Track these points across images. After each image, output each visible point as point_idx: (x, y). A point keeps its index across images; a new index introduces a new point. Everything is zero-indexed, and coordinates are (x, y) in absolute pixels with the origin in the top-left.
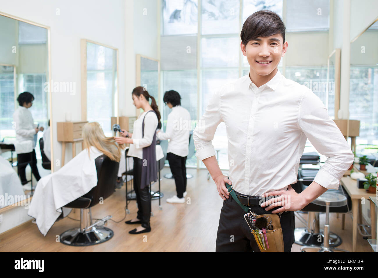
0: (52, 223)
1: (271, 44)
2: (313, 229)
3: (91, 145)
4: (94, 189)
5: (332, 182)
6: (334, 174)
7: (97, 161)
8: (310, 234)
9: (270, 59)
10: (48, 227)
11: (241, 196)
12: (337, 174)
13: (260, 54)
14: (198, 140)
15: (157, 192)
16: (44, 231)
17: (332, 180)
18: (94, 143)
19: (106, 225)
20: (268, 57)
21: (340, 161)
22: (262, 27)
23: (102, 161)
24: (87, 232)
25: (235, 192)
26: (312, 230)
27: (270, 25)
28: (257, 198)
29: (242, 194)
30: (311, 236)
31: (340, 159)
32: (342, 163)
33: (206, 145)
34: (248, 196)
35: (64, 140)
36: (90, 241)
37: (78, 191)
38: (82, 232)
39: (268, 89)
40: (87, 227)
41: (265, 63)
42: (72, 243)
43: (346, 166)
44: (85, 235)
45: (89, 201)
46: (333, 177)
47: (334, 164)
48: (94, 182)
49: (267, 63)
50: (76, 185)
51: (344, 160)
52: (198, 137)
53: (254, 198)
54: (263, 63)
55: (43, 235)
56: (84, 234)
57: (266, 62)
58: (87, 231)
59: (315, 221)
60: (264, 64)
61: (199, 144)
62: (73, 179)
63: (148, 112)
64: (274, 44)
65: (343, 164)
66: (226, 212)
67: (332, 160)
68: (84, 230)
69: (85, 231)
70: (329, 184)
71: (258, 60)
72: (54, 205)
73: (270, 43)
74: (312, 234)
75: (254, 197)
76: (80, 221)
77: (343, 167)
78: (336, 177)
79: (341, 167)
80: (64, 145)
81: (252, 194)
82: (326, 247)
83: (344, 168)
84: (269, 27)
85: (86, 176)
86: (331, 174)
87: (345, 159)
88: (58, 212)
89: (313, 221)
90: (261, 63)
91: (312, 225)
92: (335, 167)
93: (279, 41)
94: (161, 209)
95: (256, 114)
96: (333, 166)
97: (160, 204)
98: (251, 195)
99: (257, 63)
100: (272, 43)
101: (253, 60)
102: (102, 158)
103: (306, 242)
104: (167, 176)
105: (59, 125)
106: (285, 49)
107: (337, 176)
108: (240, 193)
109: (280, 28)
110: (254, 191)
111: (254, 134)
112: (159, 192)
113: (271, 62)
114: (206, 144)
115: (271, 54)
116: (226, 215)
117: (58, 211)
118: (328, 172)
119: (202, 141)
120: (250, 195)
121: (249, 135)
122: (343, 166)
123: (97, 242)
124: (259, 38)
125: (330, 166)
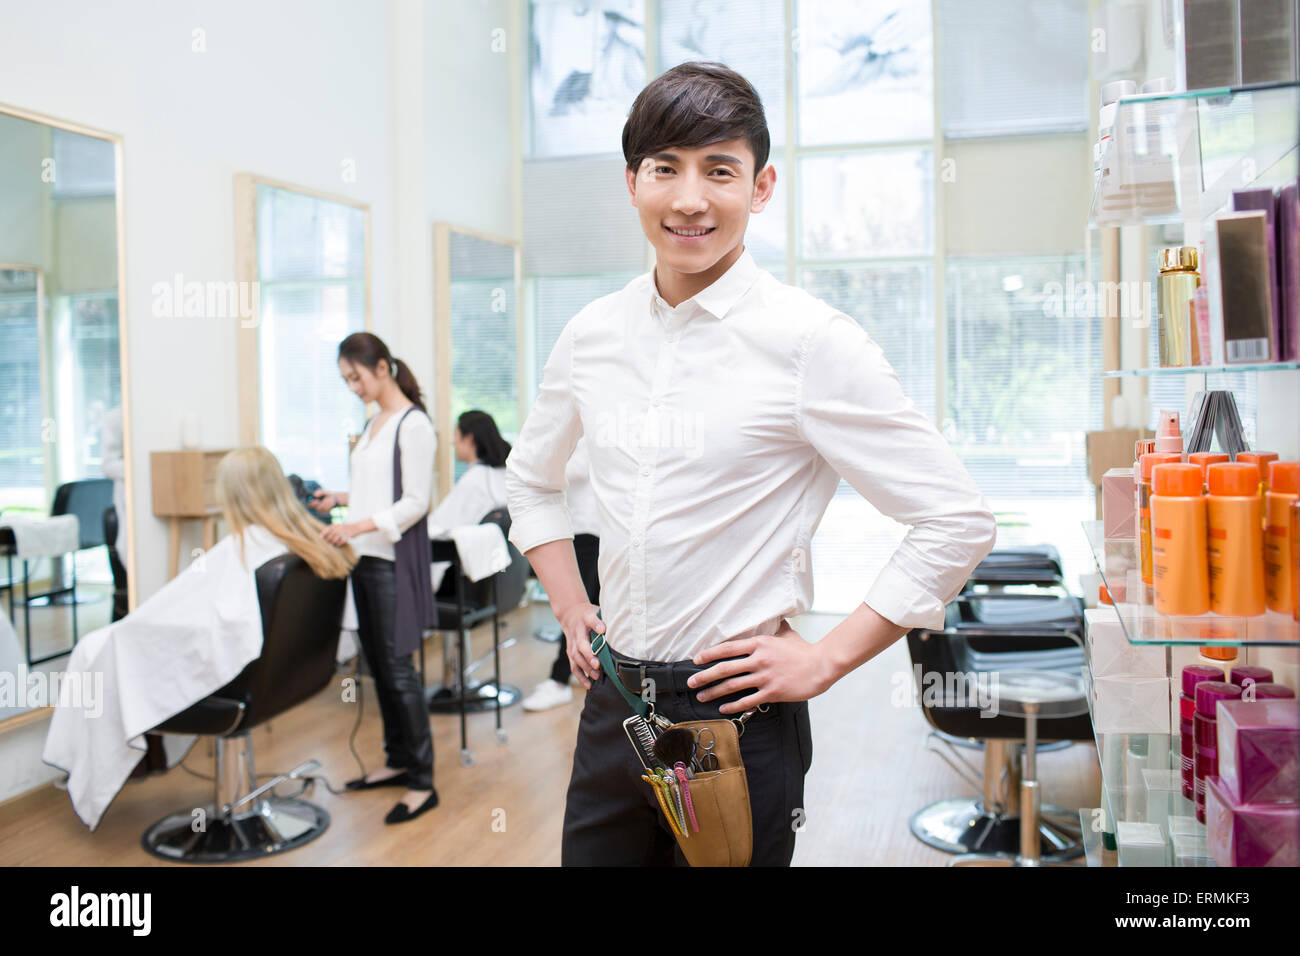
0: (116, 786)
1: (711, 174)
2: (999, 798)
3: (249, 521)
4: (251, 669)
5: (917, 604)
6: (924, 579)
7: (262, 577)
8: (992, 816)
9: (707, 223)
10: (104, 801)
11: (623, 665)
12: (934, 581)
13: (677, 205)
14: (515, 485)
15: (488, 683)
16: (90, 815)
17: (916, 598)
18: (256, 514)
19: (311, 793)
20: (699, 214)
21: (941, 536)
22: (681, 117)
23: (280, 575)
24: (239, 818)
25: (611, 651)
26: (998, 805)
27: (708, 111)
28: (668, 667)
29: (627, 658)
30: (995, 826)
31: (945, 532)
32: (948, 545)
33: (540, 503)
34: (643, 663)
35: (172, 511)
36: (246, 846)
37: (201, 676)
38: (221, 816)
39: (700, 313)
40: (238, 798)
41: (692, 233)
42: (187, 853)
43: (964, 554)
44: (230, 826)
45: (236, 709)
46: (920, 588)
47: (923, 547)
48: (252, 646)
49: (699, 232)
50: (194, 656)
51: (960, 533)
52: (516, 475)
53: (662, 669)
54: (685, 232)
55: (88, 826)
56: (226, 822)
57: (696, 230)
58: (240, 813)
59: (1006, 774)
60: (688, 236)
61: (518, 500)
62: (185, 635)
63: (408, 413)
64: (722, 172)
65: (956, 548)
66: (591, 722)
67: (923, 534)
68: (225, 809)
69: (229, 814)
70: (905, 612)
71: (670, 223)
72: (119, 724)
73: (710, 170)
74: (998, 816)
75: (661, 664)
76: (216, 779)
77: (957, 556)
78: (930, 589)
79: (948, 556)
80: (174, 528)
81: (656, 656)
82: (1029, 857)
83: (957, 560)
84: (704, 118)
85: (226, 625)
86: (915, 580)
87: (963, 530)
88: (133, 747)
89: (1000, 773)
90: (679, 232)
91: (998, 789)
92: (926, 556)
93: (740, 162)
94: (504, 740)
95: (668, 395)
96: (919, 552)
97: (499, 725)
98: (654, 659)
99: (668, 233)
100: (716, 170)
101: (656, 225)
102: (281, 566)
103: (978, 845)
104: (544, 635)
105: (157, 459)
106: (768, 189)
107: (935, 587)
108: (624, 653)
109: (742, 122)
110: (659, 646)
111: (661, 460)
112: (496, 682)
113: (712, 230)
114: (540, 500)
115: (711, 204)
116: (590, 728)
117: (134, 743)
118: (906, 572)
119: (528, 492)
120: (650, 660)
121: (644, 465)
122: (953, 553)
123: (269, 849)
124: (671, 152)
125: (914, 552)
